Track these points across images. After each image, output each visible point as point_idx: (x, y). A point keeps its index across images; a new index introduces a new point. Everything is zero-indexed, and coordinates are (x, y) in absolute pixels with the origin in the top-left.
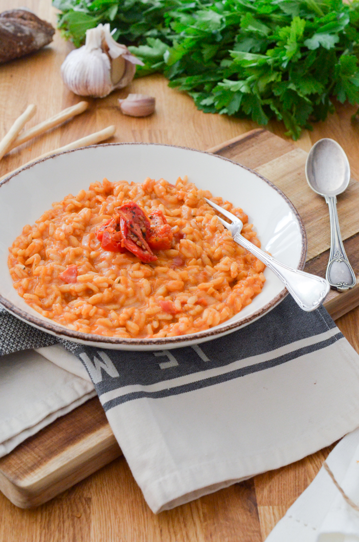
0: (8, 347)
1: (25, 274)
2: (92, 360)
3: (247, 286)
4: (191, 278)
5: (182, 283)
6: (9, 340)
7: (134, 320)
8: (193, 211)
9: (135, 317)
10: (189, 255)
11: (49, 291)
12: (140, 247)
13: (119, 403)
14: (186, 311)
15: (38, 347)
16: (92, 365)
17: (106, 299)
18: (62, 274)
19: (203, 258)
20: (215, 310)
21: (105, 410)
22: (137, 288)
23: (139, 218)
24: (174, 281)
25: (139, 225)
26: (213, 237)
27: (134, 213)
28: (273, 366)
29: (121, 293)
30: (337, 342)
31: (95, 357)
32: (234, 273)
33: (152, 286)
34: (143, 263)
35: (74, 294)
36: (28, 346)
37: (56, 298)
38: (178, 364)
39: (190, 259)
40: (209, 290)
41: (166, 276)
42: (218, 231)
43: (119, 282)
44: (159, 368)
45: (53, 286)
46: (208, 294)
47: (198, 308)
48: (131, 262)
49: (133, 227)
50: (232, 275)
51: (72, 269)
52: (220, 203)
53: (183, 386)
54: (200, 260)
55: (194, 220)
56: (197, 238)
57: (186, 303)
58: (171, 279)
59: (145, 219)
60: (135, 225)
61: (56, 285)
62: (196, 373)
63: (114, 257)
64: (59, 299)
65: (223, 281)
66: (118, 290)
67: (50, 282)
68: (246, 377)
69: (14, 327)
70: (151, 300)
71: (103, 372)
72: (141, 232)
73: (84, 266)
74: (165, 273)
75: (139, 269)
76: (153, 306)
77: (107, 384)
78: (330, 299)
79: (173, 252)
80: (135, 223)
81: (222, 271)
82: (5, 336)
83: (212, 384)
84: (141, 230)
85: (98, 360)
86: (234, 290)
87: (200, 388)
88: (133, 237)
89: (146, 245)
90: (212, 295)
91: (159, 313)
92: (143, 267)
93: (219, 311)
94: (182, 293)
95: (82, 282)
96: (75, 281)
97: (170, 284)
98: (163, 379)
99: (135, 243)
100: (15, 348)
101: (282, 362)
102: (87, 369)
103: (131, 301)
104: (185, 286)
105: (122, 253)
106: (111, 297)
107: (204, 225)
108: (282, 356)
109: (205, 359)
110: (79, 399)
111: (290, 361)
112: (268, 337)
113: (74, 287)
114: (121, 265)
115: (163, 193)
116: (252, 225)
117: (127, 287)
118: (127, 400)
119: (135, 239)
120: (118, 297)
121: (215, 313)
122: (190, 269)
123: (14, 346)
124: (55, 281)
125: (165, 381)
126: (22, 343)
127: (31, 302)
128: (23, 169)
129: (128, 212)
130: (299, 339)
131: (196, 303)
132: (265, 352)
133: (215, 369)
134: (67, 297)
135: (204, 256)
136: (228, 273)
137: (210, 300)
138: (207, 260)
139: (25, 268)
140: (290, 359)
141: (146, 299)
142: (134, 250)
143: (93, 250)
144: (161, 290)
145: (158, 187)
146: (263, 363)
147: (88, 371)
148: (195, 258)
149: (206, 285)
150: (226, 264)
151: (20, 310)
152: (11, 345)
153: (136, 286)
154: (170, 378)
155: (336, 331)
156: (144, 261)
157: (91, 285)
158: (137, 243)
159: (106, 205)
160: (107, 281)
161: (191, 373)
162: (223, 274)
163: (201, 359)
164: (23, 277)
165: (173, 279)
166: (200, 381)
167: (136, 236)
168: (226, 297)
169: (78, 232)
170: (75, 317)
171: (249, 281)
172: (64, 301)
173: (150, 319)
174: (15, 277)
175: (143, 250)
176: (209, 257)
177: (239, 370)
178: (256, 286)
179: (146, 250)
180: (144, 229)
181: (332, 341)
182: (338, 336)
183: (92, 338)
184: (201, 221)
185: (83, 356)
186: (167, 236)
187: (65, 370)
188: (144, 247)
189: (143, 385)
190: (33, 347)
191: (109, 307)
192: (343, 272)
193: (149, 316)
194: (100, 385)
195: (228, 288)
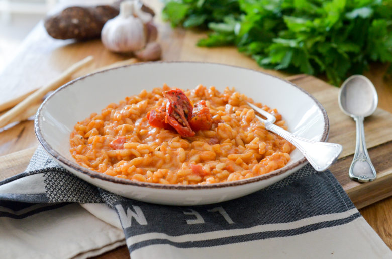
0: (56, 197)
1: (81, 142)
2: (126, 210)
3: (272, 160)
4: (223, 152)
5: (214, 154)
6: (58, 191)
7: (167, 178)
8: (234, 109)
9: (168, 176)
10: (224, 135)
11: (98, 154)
12: (181, 124)
13: (143, 246)
14: (214, 175)
15: (84, 202)
16: (124, 213)
17: (145, 162)
18: (111, 143)
19: (237, 139)
20: (239, 174)
21: (130, 252)
22: (173, 156)
23: (184, 102)
24: (207, 152)
25: (183, 107)
26: (248, 125)
27: (180, 98)
28: (293, 235)
29: (159, 158)
30: (355, 221)
31: (129, 209)
32: (262, 149)
33: (187, 154)
34: (182, 138)
35: (119, 158)
36: (74, 199)
37: (103, 160)
38: (204, 222)
39: (225, 139)
40: (237, 160)
41: (201, 149)
42: (253, 121)
43: (159, 150)
44: (186, 223)
45: (103, 150)
46: (236, 163)
47: (225, 172)
48: (173, 136)
49: (177, 108)
50: (260, 151)
51: (121, 139)
52: (260, 106)
53: (206, 241)
54: (233, 140)
55: (234, 115)
56: (234, 125)
57: (215, 168)
58: (205, 150)
59: (189, 104)
60: (179, 107)
61: (105, 151)
62: (220, 231)
63: (159, 132)
64: (106, 160)
65: (252, 155)
66: (157, 156)
67: (101, 147)
68: (267, 240)
69: (64, 182)
70: (184, 165)
71: (133, 220)
72: (183, 113)
73: (132, 138)
74: (200, 146)
75: (178, 141)
76: (185, 169)
77: (135, 229)
78: (352, 187)
79: (211, 132)
80: (179, 105)
81: (251, 148)
82: (55, 187)
83: (233, 243)
84: (184, 111)
85: (131, 211)
86: (260, 162)
87: (222, 244)
88: (176, 115)
89: (186, 123)
90: (240, 165)
91: (190, 174)
92: (182, 140)
93: (244, 175)
94: (213, 161)
95: (126, 148)
96: (122, 148)
97: (204, 154)
98: (188, 233)
99: (177, 120)
100: (62, 198)
101: (302, 232)
102: (119, 216)
103: (167, 166)
104: (217, 156)
105: (165, 129)
106: (150, 160)
107: (242, 117)
108: (303, 228)
109: (230, 221)
110: (110, 245)
111: (310, 233)
112: (291, 210)
113: (119, 152)
114: (163, 139)
115: (211, 96)
116: (285, 122)
117: (165, 154)
118: (151, 244)
119: (177, 117)
120: (156, 161)
121: (239, 176)
122: (224, 145)
123: (61, 196)
124: (105, 147)
125: (190, 235)
126: (69, 195)
127: (81, 161)
128: (99, 73)
129: (174, 96)
130: (319, 214)
131: (224, 169)
132: (287, 222)
133: (237, 230)
134: (113, 160)
135: (238, 138)
136: (257, 150)
137: (237, 168)
138: (240, 141)
139: (82, 138)
140: (310, 231)
141: (181, 163)
142: (175, 125)
143: (143, 128)
144: (195, 158)
145: (207, 91)
146: (284, 231)
147: (120, 218)
148: (229, 138)
149: (236, 156)
150: (256, 143)
151: (65, 158)
152: (59, 195)
153: (173, 153)
154: (194, 233)
155: (355, 211)
156: (184, 136)
157: (134, 151)
158: (179, 121)
159: (162, 102)
160: (148, 148)
161: (215, 230)
162: (252, 150)
163: (226, 222)
164: (79, 144)
165: (206, 150)
166: (223, 238)
167: (179, 115)
168: (253, 167)
169: (134, 116)
170: (115, 173)
171: (274, 156)
172: (110, 163)
173: (181, 179)
174: (74, 144)
175: (184, 126)
176: (243, 140)
177: (261, 233)
178: (281, 160)
179: (186, 126)
180: (186, 111)
181: (351, 219)
182: (356, 216)
183: (121, 181)
184: (239, 115)
185: (119, 207)
186: (205, 116)
187: (103, 221)
188: (184, 124)
189: (169, 235)
190: (79, 202)
191: (146, 169)
192: (365, 168)
193: (180, 176)
194: (128, 230)
195: (255, 161)
